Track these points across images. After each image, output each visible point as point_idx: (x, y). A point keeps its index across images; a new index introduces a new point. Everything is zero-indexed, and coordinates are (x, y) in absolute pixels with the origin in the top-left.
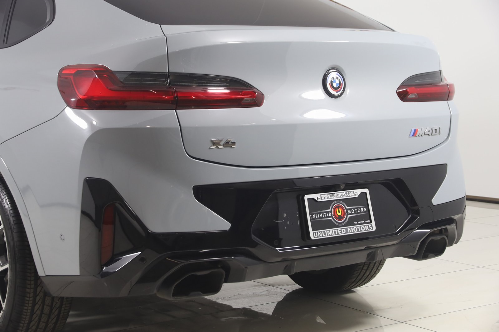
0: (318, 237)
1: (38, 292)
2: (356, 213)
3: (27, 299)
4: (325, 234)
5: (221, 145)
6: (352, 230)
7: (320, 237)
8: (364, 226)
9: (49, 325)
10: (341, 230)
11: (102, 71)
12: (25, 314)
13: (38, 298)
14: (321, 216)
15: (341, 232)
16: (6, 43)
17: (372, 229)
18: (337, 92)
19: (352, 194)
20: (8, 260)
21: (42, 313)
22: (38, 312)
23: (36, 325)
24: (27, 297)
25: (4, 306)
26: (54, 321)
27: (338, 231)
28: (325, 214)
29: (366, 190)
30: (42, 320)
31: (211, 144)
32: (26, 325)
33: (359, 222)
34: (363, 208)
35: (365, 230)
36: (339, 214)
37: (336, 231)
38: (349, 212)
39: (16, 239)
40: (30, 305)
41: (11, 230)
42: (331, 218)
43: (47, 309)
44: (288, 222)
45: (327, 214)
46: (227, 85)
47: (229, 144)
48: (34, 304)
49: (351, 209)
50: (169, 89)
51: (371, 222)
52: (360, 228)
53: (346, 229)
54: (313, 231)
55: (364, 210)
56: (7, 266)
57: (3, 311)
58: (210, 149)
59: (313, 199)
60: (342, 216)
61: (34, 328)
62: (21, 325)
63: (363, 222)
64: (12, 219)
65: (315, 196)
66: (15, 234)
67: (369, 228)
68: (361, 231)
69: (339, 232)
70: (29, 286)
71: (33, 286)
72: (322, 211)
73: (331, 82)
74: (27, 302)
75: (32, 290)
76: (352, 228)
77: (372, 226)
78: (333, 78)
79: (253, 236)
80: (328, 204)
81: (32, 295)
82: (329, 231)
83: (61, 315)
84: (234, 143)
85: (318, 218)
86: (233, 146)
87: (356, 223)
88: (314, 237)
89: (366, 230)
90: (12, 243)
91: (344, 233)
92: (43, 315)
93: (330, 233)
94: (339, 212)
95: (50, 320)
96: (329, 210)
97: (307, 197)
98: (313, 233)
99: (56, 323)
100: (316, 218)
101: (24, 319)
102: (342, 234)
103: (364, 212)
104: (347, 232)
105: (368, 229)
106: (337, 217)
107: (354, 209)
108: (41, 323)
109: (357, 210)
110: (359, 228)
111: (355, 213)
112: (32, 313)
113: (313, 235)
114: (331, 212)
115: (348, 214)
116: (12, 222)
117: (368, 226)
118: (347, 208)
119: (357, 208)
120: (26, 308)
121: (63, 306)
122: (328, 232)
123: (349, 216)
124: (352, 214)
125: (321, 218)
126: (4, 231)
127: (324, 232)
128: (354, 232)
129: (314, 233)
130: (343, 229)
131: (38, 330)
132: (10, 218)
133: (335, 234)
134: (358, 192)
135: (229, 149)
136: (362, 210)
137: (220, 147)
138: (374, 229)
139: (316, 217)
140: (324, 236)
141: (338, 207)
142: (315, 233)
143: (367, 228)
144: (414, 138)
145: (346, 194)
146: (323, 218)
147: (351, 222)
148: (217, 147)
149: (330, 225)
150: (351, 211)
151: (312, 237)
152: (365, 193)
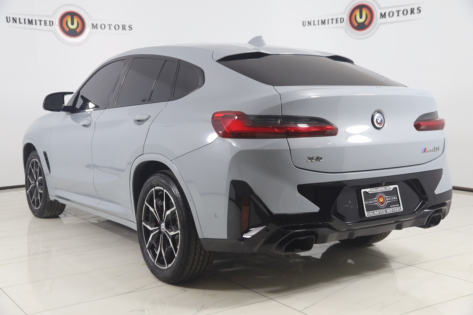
0: (370, 215)
1: (197, 248)
2: (391, 200)
3: (191, 252)
4: (374, 213)
5: (314, 160)
6: (389, 211)
7: (371, 215)
8: (396, 208)
9: (202, 268)
10: (383, 211)
11: (241, 115)
12: (190, 261)
13: (197, 251)
14: (371, 202)
15: (383, 212)
16: (173, 98)
17: (401, 210)
18: (380, 126)
19: (388, 188)
20: (179, 228)
21: (199, 260)
22: (197, 260)
23: (195, 267)
24: (191, 251)
25: (176, 256)
26: (205, 265)
27: (381, 212)
29: (396, 186)
30: (199, 264)
31: (308, 159)
32: (190, 267)
33: (393, 206)
34: (395, 197)
35: (397, 211)
36: (382, 201)
37: (380, 211)
38: (387, 199)
39: (184, 216)
40: (193, 255)
41: (182, 211)
42: (377, 204)
43: (202, 258)
44: (352, 206)
45: (374, 201)
46: (316, 122)
47: (318, 159)
48: (195, 255)
49: (388, 198)
50: (282, 125)
51: (400, 206)
52: (394, 210)
53: (386, 210)
54: (367, 211)
55: (395, 198)
56: (179, 232)
57: (176, 258)
58: (307, 162)
59: (366, 192)
61: (194, 269)
62: (187, 267)
63: (395, 206)
64: (181, 204)
65: (367, 190)
66: (184, 213)
67: (399, 209)
68: (394, 211)
69: (382, 212)
70: (192, 244)
71: (194, 244)
72: (371, 199)
73: (377, 119)
74: (191, 254)
75: (194, 247)
76: (389, 210)
77: (401, 208)
78: (378, 117)
79: (332, 216)
80: (374, 195)
81: (194, 249)
82: (376, 211)
83: (210, 261)
84: (321, 158)
85: (369, 204)
86: (321, 160)
87: (391, 206)
88: (368, 216)
90: (182, 218)
91: (385, 213)
92: (200, 261)
93: (377, 213)
95: (203, 264)
96: (376, 198)
97: (363, 191)
99: (206, 266)
100: (368, 204)
101: (189, 264)
103: (396, 199)
104: (386, 212)
106: (380, 202)
107: (390, 197)
108: (198, 266)
109: (392, 199)
110: (393, 209)
111: (390, 200)
112: (194, 260)
113: (367, 214)
114: (376, 199)
115: (386, 201)
116: (182, 205)
117: (399, 208)
118: (386, 197)
119: (392, 197)
120: (191, 257)
121: (211, 256)
122: (375, 212)
123: (387, 202)
124: (389, 201)
125: (371, 203)
126: (176, 211)
127: (373, 212)
128: (390, 212)
130: (384, 210)
131: (196, 270)
132: (180, 203)
133: (380, 214)
134: (392, 187)
135: (318, 162)
136: (395, 199)
137: (313, 161)
138: (402, 210)
140: (373, 214)
141: (381, 197)
142: (368, 213)
143: (398, 209)
144: (424, 153)
145: (385, 188)
146: (372, 203)
147: (388, 206)
148: (312, 161)
149: (376, 208)
150: (388, 199)
151: (366, 216)
152: (396, 188)
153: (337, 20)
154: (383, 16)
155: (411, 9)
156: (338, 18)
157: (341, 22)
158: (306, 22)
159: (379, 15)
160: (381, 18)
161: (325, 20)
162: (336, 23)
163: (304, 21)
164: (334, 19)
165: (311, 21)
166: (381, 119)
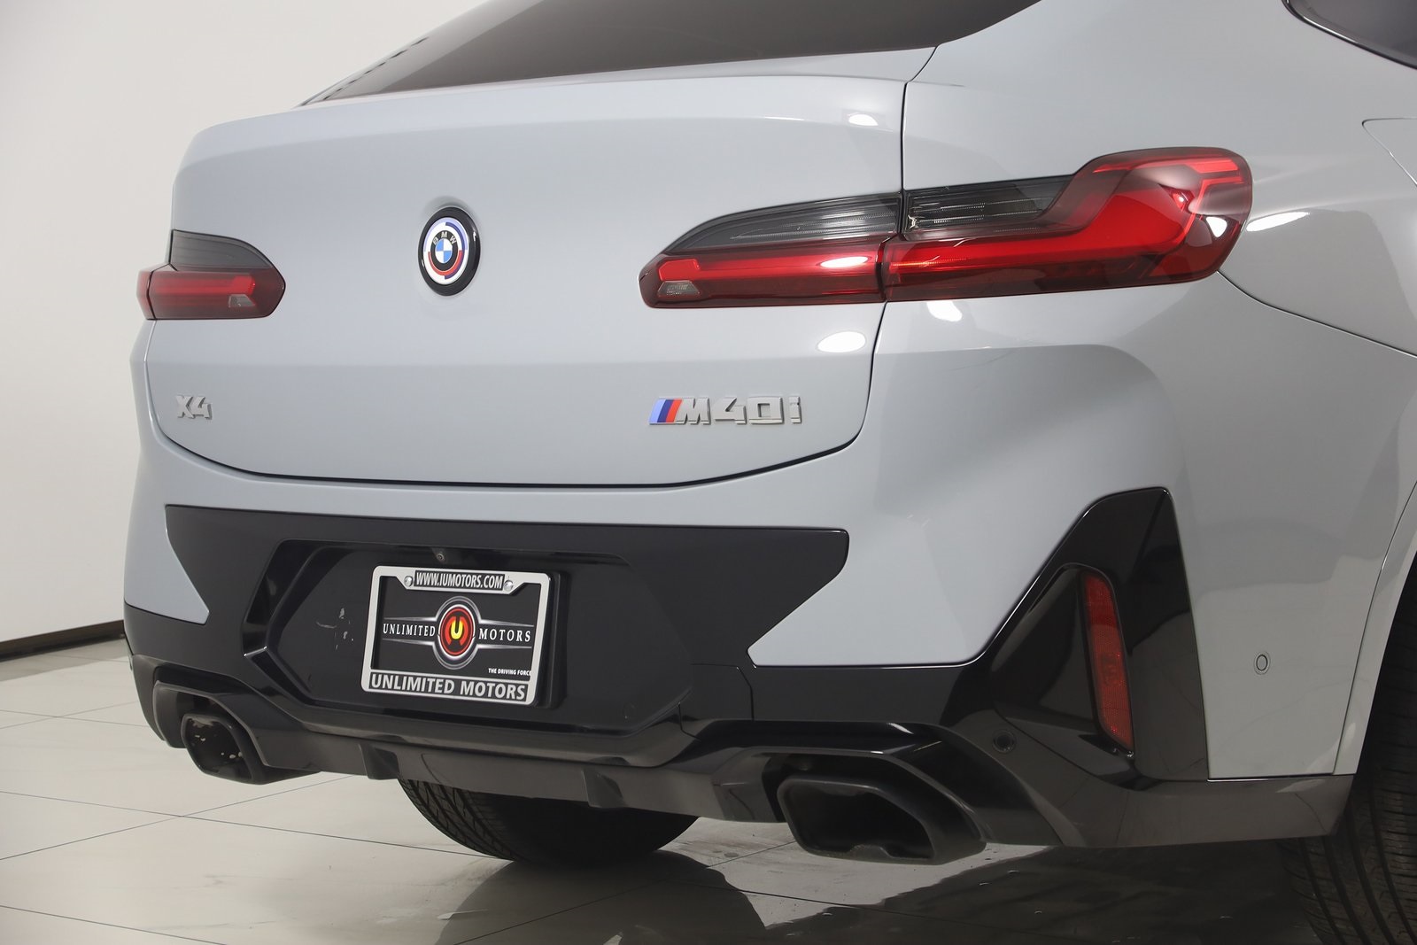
0: (380, 688)
2: (500, 643)
4: (400, 684)
6: (473, 689)
7: (386, 688)
8: (506, 685)
10: (443, 684)
14: (409, 632)
15: (443, 689)
17: (524, 700)
18: (446, 278)
27: (434, 684)
28: (421, 627)
29: (543, 580)
33: (502, 671)
34: (524, 630)
35: (504, 698)
36: (456, 636)
37: (431, 681)
38: (483, 635)
42: (431, 644)
44: (346, 633)
49: (490, 627)
51: (527, 677)
52: (494, 688)
53: (458, 683)
55: (524, 637)
59: (394, 579)
60: (462, 643)
63: (512, 672)
65: (404, 575)
67: (517, 694)
68: (494, 696)
69: (438, 686)
72: (415, 619)
73: (433, 247)
76: (472, 684)
77: (525, 691)
78: (439, 235)
80: (429, 601)
82: (415, 678)
85: (400, 637)
87: (493, 671)
88: (371, 687)
89: (508, 697)
91: (448, 694)
93: (415, 684)
94: (457, 631)
96: (434, 619)
97: (380, 571)
98: (372, 674)
100: (395, 636)
102: (443, 693)
104: (456, 692)
105: (513, 697)
106: (449, 642)
107: (498, 628)
109: (505, 634)
110: (491, 686)
111: (497, 641)
113: (368, 679)
114: (436, 624)
115: (478, 641)
117: (517, 686)
118: (482, 622)
119: (507, 628)
122: (411, 679)
123: (480, 646)
124: (488, 641)
125: (409, 637)
127: (401, 677)
128: (474, 695)
129: (374, 676)
130: (450, 680)
133: (426, 691)
134: (514, 579)
136: (519, 638)
138: (530, 699)
139: (395, 631)
140: (396, 687)
141: (458, 615)
142: (377, 675)
143: (511, 692)
145: (482, 580)
146: (412, 637)
147: (479, 666)
149: (424, 661)
150: (487, 634)
151: (365, 686)
152: (539, 586)
166: (455, 246)
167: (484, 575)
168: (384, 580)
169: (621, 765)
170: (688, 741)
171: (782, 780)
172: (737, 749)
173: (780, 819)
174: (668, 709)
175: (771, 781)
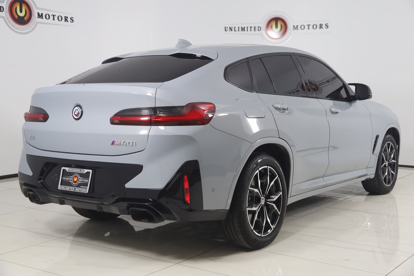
0: (62, 189)
4: (65, 188)
6: (78, 190)
8: (83, 189)
18: (77, 117)
19: (83, 171)
29: (91, 171)
33: (83, 187)
36: (75, 180)
37: (70, 188)
42: (71, 181)
45: (70, 179)
49: (81, 179)
54: (60, 185)
59: (65, 170)
63: (85, 187)
65: (67, 169)
67: (85, 191)
68: (81, 191)
69: (71, 189)
72: (68, 177)
73: (75, 112)
76: (77, 189)
77: (86, 190)
78: (76, 110)
85: (66, 180)
87: (81, 187)
91: (73, 190)
93: (67, 188)
96: (72, 177)
97: (63, 168)
100: (64, 180)
104: (75, 190)
109: (84, 180)
110: (81, 189)
111: (82, 181)
113: (60, 187)
114: (72, 178)
117: (85, 189)
118: (80, 178)
123: (79, 182)
124: (81, 181)
130: (74, 188)
133: (69, 190)
134: (86, 171)
136: (86, 181)
138: (87, 192)
140: (64, 189)
141: (76, 176)
143: (84, 191)
146: (68, 180)
147: (79, 186)
149: (69, 184)
150: (81, 180)
151: (59, 188)
152: (90, 172)
153: (255, 28)
154: (296, 28)
155: (320, 25)
156: (256, 27)
157: (258, 30)
158: (228, 28)
159: (292, 27)
160: (293, 30)
161: (244, 28)
162: (254, 31)
163: (226, 27)
164: (252, 27)
165: (232, 27)
166: (78, 112)
167: (81, 170)
168: (63, 170)
169: (103, 204)
170: (114, 201)
171: (130, 208)
172: (122, 202)
173: (130, 215)
174: (111, 195)
175: (128, 208)
